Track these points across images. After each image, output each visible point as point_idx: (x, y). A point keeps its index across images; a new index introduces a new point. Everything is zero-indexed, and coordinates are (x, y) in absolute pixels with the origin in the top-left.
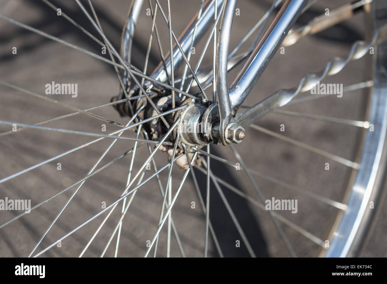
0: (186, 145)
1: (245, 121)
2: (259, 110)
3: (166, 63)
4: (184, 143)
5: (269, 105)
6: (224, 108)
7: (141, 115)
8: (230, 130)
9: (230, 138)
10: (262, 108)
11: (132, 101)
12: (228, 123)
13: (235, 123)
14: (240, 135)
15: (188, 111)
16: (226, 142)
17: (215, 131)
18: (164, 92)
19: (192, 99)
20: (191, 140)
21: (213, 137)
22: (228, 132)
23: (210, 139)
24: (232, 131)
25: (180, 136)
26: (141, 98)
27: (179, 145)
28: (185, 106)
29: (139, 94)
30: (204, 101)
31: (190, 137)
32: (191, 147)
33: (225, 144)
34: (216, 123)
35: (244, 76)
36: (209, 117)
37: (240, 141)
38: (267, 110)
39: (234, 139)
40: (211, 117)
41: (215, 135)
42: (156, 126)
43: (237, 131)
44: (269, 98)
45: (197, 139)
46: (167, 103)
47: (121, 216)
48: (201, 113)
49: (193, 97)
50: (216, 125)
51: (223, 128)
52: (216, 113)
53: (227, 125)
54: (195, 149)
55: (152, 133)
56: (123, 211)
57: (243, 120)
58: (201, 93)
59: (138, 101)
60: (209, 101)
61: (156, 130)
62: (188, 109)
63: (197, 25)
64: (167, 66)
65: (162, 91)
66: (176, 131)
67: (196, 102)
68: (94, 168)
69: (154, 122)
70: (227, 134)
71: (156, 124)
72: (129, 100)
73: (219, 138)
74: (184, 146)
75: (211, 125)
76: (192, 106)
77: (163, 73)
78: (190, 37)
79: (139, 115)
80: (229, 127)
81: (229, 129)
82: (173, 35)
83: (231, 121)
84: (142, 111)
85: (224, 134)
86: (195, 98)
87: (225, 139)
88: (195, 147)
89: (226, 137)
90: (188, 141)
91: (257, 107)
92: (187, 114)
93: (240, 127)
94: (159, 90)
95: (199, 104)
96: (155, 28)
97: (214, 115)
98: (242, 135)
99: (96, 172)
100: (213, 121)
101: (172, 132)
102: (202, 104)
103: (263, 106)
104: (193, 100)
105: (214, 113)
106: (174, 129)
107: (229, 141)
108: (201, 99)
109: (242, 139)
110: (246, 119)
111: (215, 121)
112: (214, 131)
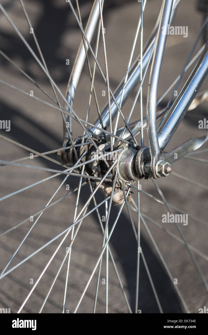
0: (122, 181)
1: (169, 160)
2: (179, 152)
3: (102, 118)
4: (121, 180)
5: (186, 149)
6: (154, 148)
7: (84, 159)
8: (160, 165)
9: (160, 172)
10: (181, 150)
11: (77, 148)
12: (157, 160)
13: (163, 160)
14: (168, 169)
15: (123, 153)
16: (156, 175)
17: (147, 167)
18: (101, 141)
19: (126, 143)
20: (127, 176)
21: (145, 173)
22: (158, 168)
23: (143, 174)
24: (161, 166)
25: (118, 174)
26: (84, 146)
27: (117, 181)
28: (121, 149)
29: (82, 143)
30: (135, 145)
31: (126, 174)
32: (126, 183)
33: (156, 177)
34: (147, 161)
35: (166, 124)
36: (141, 156)
37: (168, 174)
38: (185, 153)
39: (163, 173)
40: (143, 156)
41: (147, 171)
42: (97, 168)
43: (165, 166)
44: (186, 143)
45: (132, 175)
46: (105, 149)
47: (70, 243)
48: (134, 154)
49: (127, 142)
50: (147, 163)
51: (154, 164)
52: (147, 154)
53: (157, 162)
54: (129, 184)
55: (93, 174)
56: (72, 239)
57: (168, 159)
58: (132, 139)
59: (81, 148)
60: (139, 146)
61: (97, 171)
62: (123, 152)
63: (124, 87)
64: (102, 120)
65: (99, 140)
66: (115, 169)
67: (129, 145)
68: (50, 202)
69: (95, 164)
70: (157, 169)
71: (96, 166)
72: (74, 147)
73: (150, 173)
74: (121, 182)
75: (144, 163)
76: (126, 149)
77: (99, 125)
78: (119, 96)
79: (82, 160)
80: (158, 163)
81: (158, 165)
82: (110, 92)
83: (160, 158)
84: (84, 157)
85: (155, 169)
86: (128, 143)
87: (155, 173)
88: (129, 183)
89: (157, 172)
90: (124, 178)
91: (177, 149)
92: (123, 156)
93: (167, 163)
94: (97, 140)
95: (131, 148)
96: (93, 89)
97: (145, 155)
98: (169, 169)
99: (51, 205)
100: (144, 160)
101: (112, 170)
102: (134, 148)
103: (181, 149)
104: (127, 145)
105: (145, 154)
106: (113, 168)
107: (159, 174)
108: (133, 144)
109: (170, 172)
110: (170, 158)
111: (147, 160)
112: (145, 168)
